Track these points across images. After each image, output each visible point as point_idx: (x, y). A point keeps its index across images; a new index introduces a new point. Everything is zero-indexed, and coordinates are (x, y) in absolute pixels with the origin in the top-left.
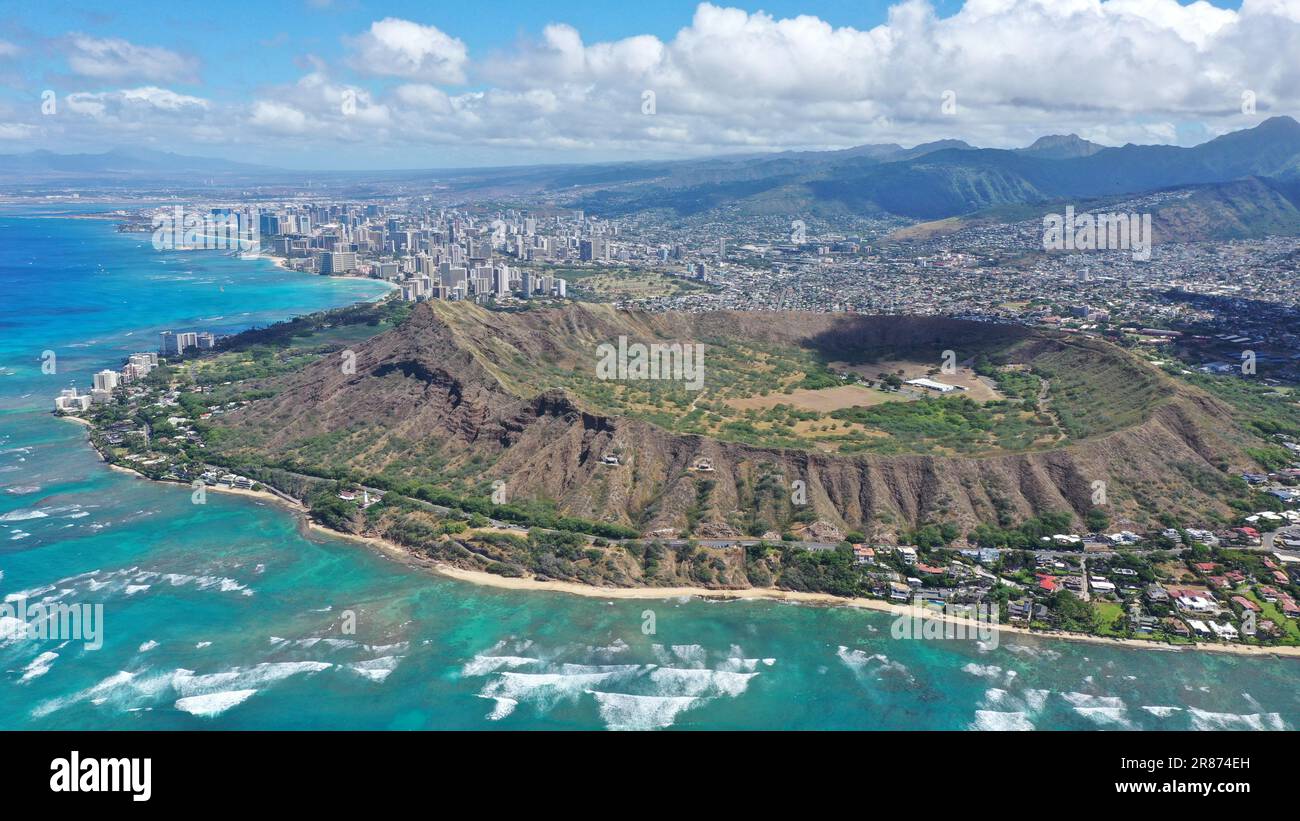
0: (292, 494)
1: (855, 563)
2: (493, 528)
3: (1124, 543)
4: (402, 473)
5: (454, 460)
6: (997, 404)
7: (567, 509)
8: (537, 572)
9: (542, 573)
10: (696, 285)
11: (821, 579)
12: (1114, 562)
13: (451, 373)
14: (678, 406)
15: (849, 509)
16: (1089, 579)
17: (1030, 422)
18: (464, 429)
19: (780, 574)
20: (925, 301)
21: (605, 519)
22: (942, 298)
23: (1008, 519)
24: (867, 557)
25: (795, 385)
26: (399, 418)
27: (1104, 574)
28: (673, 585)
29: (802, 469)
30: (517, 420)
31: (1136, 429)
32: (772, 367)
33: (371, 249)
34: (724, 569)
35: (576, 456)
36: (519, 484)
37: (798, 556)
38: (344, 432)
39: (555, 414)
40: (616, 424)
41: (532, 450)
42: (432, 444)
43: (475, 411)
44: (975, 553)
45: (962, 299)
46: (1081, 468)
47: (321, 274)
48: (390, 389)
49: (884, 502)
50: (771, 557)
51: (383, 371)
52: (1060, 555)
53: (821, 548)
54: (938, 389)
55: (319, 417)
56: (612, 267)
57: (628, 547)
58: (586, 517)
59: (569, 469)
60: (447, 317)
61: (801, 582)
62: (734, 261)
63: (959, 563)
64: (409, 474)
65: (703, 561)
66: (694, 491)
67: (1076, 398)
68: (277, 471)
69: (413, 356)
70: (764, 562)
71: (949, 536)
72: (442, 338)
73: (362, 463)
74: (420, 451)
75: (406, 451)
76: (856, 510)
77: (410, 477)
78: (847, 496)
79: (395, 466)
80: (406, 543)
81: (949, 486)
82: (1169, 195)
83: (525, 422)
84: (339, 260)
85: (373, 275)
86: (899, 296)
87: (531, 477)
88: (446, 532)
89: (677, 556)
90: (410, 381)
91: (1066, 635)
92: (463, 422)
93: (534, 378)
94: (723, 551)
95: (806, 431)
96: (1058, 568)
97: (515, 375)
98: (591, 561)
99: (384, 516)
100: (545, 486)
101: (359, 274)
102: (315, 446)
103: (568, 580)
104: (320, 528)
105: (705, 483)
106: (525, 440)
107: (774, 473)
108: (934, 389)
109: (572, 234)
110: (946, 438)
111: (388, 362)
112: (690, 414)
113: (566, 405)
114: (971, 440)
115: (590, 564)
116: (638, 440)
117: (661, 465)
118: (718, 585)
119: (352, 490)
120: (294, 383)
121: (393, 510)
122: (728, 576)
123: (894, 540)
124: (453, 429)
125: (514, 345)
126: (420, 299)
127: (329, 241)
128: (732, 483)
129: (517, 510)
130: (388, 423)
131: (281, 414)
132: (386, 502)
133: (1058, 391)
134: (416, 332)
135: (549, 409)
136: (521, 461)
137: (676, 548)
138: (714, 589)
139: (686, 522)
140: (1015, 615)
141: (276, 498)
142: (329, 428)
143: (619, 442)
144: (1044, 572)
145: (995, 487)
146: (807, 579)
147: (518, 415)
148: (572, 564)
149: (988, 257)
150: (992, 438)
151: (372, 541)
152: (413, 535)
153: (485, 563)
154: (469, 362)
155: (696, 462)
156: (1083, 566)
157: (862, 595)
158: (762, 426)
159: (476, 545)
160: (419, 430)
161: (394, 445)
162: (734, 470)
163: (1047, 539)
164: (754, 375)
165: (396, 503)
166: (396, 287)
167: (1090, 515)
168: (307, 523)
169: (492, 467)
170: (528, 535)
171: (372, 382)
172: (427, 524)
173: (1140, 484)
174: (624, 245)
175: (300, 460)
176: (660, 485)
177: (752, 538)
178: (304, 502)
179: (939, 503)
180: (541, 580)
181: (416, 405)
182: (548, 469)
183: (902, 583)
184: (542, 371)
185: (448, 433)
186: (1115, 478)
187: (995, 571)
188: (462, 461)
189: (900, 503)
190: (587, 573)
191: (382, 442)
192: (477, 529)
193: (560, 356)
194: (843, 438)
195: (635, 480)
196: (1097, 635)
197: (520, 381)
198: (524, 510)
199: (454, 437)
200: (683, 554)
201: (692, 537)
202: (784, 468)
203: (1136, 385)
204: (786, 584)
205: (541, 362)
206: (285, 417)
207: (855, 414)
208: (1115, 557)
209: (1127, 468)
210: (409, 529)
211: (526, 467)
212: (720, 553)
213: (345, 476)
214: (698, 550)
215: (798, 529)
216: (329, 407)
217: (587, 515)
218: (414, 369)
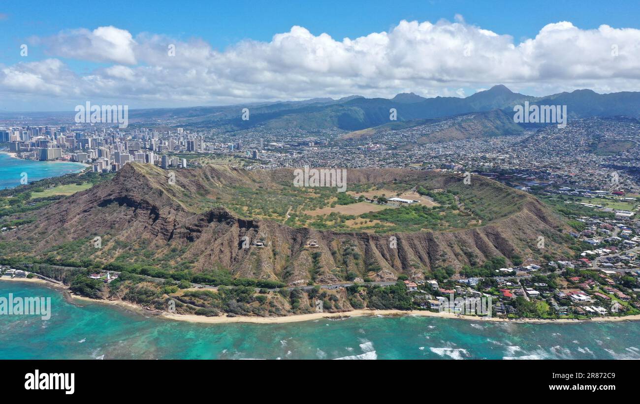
0: (56, 278)
1: (408, 291)
2: (195, 288)
3: (534, 270)
4: (128, 261)
5: (159, 251)
6: (438, 208)
7: (238, 273)
8: (227, 311)
9: (231, 312)
10: (253, 161)
11: (392, 301)
12: (533, 280)
13: (151, 202)
14: (280, 216)
15: (395, 263)
16: (525, 290)
17: (459, 215)
18: (163, 233)
19: (368, 301)
20: (373, 164)
21: (262, 278)
22: (380, 163)
23: (475, 262)
24: (413, 288)
25: (335, 203)
26: (118, 230)
27: (531, 287)
28: (310, 312)
29: (366, 243)
30: (196, 226)
31: (518, 214)
32: (319, 195)
33: (67, 148)
34: (337, 300)
35: (236, 244)
36: (205, 262)
37: (377, 290)
38: (84, 239)
39: (220, 221)
40: (259, 224)
41: (208, 242)
42: (144, 243)
43: (169, 222)
44: (466, 281)
45: (390, 163)
46: (503, 234)
47: (41, 160)
48: (111, 213)
49: (413, 257)
50: (362, 291)
51: (105, 203)
52: (507, 278)
53: (388, 284)
54: (406, 202)
55: (66, 232)
56: (206, 154)
57: (280, 292)
58: (250, 277)
59: (233, 251)
60: (143, 172)
61: (381, 304)
62: (269, 150)
63: (459, 287)
64: (133, 261)
65: (325, 297)
66: (310, 259)
67: (475, 203)
68: (44, 265)
69: (124, 194)
70: (358, 294)
71: (450, 273)
72: (142, 183)
73: (100, 257)
74: (137, 247)
75: (128, 248)
76: (398, 263)
77: (132, 262)
78: (392, 256)
79: (122, 257)
80: (139, 302)
81: (443, 247)
82: (465, 117)
83: (201, 226)
84: (51, 152)
85: (72, 160)
86: (359, 163)
87: (212, 257)
88: (165, 293)
89: (309, 295)
90: (123, 208)
91: (527, 320)
92: (161, 229)
93: (197, 204)
94: (334, 291)
95: (353, 225)
96: (509, 285)
97: (187, 202)
98: (260, 302)
99: (122, 287)
100: (221, 262)
101: (63, 160)
102: (67, 249)
103: (248, 315)
104: (79, 297)
105: (316, 254)
106: (204, 236)
107: (352, 246)
108: (404, 202)
109: (179, 139)
110: (424, 224)
111: (108, 198)
112: (289, 219)
113: (227, 215)
114: (437, 225)
115: (259, 304)
116: (272, 232)
117: (287, 246)
118: (336, 310)
119: (98, 273)
120: (44, 214)
121: (127, 282)
122: (340, 304)
123: (423, 277)
124: (155, 233)
125: (181, 186)
126: (104, 171)
127: (44, 144)
128: (329, 253)
129: (209, 277)
130: (112, 233)
131: (41, 232)
132: (121, 279)
133: (464, 200)
134: (125, 180)
135: (216, 218)
136: (203, 249)
137: (307, 291)
138: (334, 312)
139: (309, 276)
140: (498, 312)
141: (44, 282)
142: (73, 238)
143: (262, 234)
144: (503, 288)
145: (465, 246)
146: (384, 302)
147: (197, 223)
148: (248, 305)
149: (391, 145)
150: (447, 224)
151: (115, 302)
152: (144, 297)
153: (194, 309)
154: (161, 195)
155: (308, 243)
156: (520, 283)
157: (415, 309)
158: (329, 223)
159: (187, 299)
160: (133, 236)
161: (119, 245)
162: (329, 246)
163: (497, 271)
164: (312, 199)
165: (129, 278)
166: (88, 166)
167: (513, 258)
168: (70, 295)
169: (186, 253)
170: (218, 290)
171: (99, 210)
172: (152, 289)
173: (529, 241)
174: (208, 144)
175: (58, 258)
176: (289, 256)
177: (348, 282)
178: (65, 282)
179: (440, 256)
180: (231, 316)
181: (129, 222)
182: (221, 251)
183: (434, 300)
184: (200, 200)
185: (152, 236)
186: (517, 238)
187: (479, 290)
188: (165, 251)
189: (420, 258)
190: (259, 310)
191: (111, 244)
192: (185, 290)
193: (207, 192)
194: (374, 227)
195: (275, 255)
196: (542, 318)
197: (190, 205)
198: (212, 276)
199: (157, 238)
200: (312, 294)
201: (315, 284)
202: (356, 243)
203: (503, 195)
204: (372, 306)
205: (197, 195)
206: (44, 233)
207: (372, 216)
208: (533, 277)
209: (521, 234)
210: (140, 293)
211: (208, 252)
212: (334, 292)
213: (91, 265)
214: (321, 291)
215: (372, 275)
216: (72, 226)
217: (251, 276)
218: (125, 201)
